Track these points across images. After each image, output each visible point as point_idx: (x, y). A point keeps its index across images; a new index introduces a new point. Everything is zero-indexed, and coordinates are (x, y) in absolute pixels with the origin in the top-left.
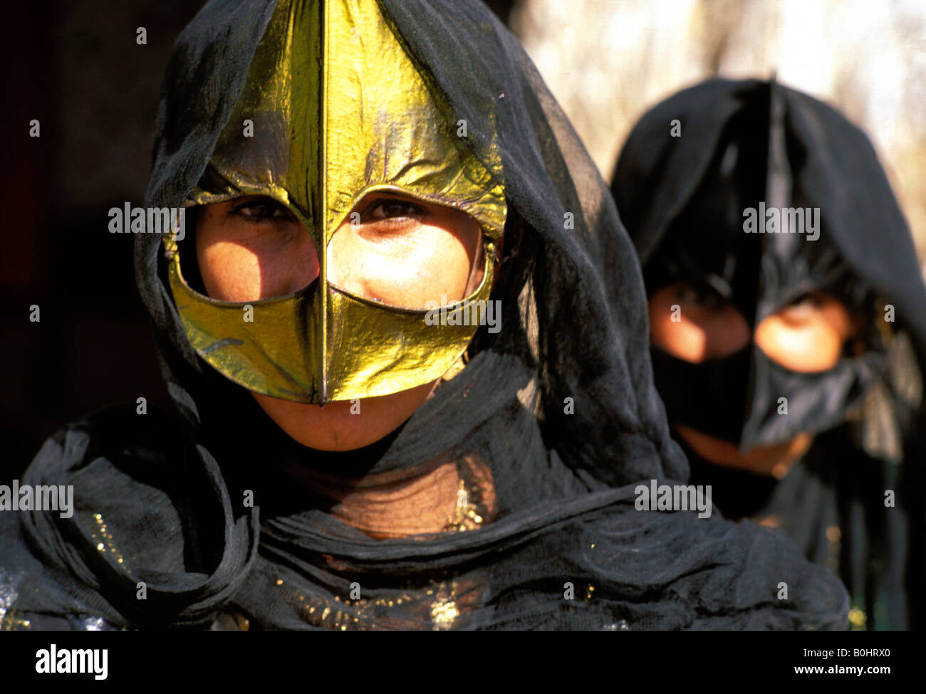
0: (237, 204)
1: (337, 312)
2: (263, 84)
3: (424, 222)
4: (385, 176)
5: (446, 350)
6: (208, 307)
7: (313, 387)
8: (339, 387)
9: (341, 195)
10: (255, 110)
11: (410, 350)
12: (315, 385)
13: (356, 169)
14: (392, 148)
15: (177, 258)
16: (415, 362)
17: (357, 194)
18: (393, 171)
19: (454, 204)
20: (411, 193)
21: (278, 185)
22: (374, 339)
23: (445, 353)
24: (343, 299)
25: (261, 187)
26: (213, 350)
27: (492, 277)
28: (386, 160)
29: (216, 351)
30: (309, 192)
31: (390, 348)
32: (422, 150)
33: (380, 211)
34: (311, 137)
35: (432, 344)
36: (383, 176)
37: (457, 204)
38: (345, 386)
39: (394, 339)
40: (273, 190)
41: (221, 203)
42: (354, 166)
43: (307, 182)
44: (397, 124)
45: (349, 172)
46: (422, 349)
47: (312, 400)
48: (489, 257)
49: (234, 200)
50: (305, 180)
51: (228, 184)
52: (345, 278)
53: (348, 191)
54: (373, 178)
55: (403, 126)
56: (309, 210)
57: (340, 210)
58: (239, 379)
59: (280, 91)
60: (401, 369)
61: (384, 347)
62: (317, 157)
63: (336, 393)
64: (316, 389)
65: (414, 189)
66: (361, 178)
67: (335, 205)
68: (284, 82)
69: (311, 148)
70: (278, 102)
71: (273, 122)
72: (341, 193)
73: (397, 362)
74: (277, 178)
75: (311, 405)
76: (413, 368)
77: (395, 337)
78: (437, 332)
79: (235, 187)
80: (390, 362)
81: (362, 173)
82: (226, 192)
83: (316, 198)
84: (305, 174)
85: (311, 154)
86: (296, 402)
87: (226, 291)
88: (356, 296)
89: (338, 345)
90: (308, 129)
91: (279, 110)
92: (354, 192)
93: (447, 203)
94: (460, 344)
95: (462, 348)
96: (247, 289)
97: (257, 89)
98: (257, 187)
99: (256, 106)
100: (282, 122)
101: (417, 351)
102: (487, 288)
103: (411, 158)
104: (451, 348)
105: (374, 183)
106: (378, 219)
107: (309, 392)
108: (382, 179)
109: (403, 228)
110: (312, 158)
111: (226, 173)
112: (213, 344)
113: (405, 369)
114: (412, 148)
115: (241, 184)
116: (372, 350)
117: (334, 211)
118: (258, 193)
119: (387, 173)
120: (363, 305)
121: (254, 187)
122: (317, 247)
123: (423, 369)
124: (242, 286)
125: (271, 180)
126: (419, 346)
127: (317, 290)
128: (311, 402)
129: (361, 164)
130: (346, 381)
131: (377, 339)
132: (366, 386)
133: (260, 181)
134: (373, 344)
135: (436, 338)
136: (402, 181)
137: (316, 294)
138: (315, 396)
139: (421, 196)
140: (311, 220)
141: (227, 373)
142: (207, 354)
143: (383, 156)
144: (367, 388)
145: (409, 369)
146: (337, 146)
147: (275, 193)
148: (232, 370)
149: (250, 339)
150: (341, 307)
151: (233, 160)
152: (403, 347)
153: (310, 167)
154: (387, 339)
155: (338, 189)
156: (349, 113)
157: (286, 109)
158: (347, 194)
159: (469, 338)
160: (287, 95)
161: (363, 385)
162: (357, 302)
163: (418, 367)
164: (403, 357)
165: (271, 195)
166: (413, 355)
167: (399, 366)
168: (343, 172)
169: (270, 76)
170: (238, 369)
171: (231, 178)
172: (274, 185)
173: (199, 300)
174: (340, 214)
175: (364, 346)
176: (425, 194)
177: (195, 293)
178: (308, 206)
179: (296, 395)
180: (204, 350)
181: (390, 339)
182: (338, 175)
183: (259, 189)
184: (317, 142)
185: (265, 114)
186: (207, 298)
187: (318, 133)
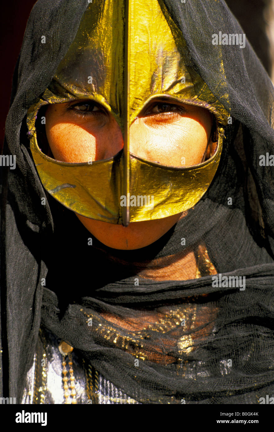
0: (72, 104)
1: (134, 170)
2: (89, 33)
3: (183, 115)
4: (162, 88)
5: (195, 191)
6: (55, 165)
7: (119, 215)
8: (134, 214)
9: (137, 100)
10: (85, 48)
11: (175, 191)
12: (120, 213)
13: (145, 84)
14: (166, 72)
15: (35, 135)
16: (178, 199)
17: (146, 99)
18: (167, 86)
19: (201, 105)
20: (177, 98)
21: (99, 93)
22: (155, 185)
23: (195, 193)
24: (138, 162)
25: (88, 95)
26: (58, 191)
27: (222, 147)
28: (163, 79)
29: (59, 191)
30: (118, 98)
31: (164, 191)
32: (183, 73)
33: (156, 109)
34: (118, 65)
35: (188, 188)
36: (161, 88)
37: (203, 105)
38: (138, 213)
39: (166, 186)
40: (95, 96)
41: (63, 103)
42: (144, 82)
43: (116, 92)
44: (170, 57)
45: (141, 86)
46: (182, 191)
47: (118, 222)
48: (221, 136)
49: (71, 102)
50: (115, 91)
51: (68, 92)
52: (138, 149)
53: (140, 98)
54: (154, 89)
55: (173, 59)
56: (117, 109)
57: (136, 109)
58: (73, 209)
59: (100, 37)
60: (169, 203)
61: (160, 190)
62: (122, 77)
63: (133, 218)
64: (121, 216)
65: (179, 96)
66: (148, 90)
67: (133, 106)
68: (102, 31)
69: (119, 72)
70: (99, 44)
71: (96, 55)
72: (137, 99)
73: (168, 199)
74: (98, 89)
75: (117, 225)
76: (177, 202)
77: (166, 184)
78: (191, 181)
79: (72, 94)
80: (164, 199)
81: (149, 87)
82: (66, 97)
83: (122, 101)
84: (115, 87)
85: (119, 75)
86: (109, 223)
87: (67, 156)
88: (146, 160)
89: (134, 189)
90: (117, 60)
91: (100, 48)
92: (144, 98)
93: (197, 104)
94: (203, 188)
95: (204, 190)
96: (80, 155)
97: (86, 35)
98: (86, 94)
99: (85, 46)
100: (101, 56)
101: (179, 192)
102: (219, 154)
103: (177, 77)
104: (198, 190)
105: (156, 93)
106: (156, 113)
107: (116, 217)
108: (160, 91)
109: (170, 119)
110: (119, 77)
111: (66, 85)
112: (57, 187)
113: (172, 203)
114: (178, 72)
115: (76, 92)
116: (153, 192)
117: (132, 109)
118: (86, 98)
119: (163, 87)
120: (149, 166)
121: (84, 94)
122: (122, 131)
123: (183, 202)
124: (77, 153)
125: (94, 90)
126: (180, 189)
127: (122, 156)
128: (118, 223)
129: (149, 81)
130: (138, 211)
131: (156, 185)
132: (149, 214)
133: (88, 91)
134: (154, 188)
135: (190, 183)
136: (172, 92)
137: (121, 159)
138: (120, 219)
139: (183, 100)
140: (119, 115)
141: (66, 204)
142: (54, 193)
143: (161, 76)
144: (150, 215)
145: (174, 203)
146: (134, 70)
147: (97, 98)
148: (69, 203)
149: (80, 185)
150: (136, 167)
151: (71, 78)
152: (171, 190)
153: (118, 82)
154: (162, 186)
155: (135, 97)
156: (141, 50)
157: (103, 48)
158: (140, 99)
159: (208, 184)
160: (104, 39)
161: (148, 213)
162: (146, 164)
163: (180, 201)
164: (171, 196)
165: (94, 99)
166: (176, 194)
167: (169, 201)
168: (138, 86)
169: (94, 28)
170: (73, 202)
171: (70, 89)
172: (96, 93)
173: (49, 161)
174: (136, 111)
175: (149, 190)
176: (185, 99)
177: (47, 156)
178: (117, 106)
179: (109, 219)
180: (52, 190)
181: (164, 185)
182: (135, 88)
183: (87, 96)
184: (122, 67)
185: (91, 51)
186: (53, 160)
187: (123, 62)
